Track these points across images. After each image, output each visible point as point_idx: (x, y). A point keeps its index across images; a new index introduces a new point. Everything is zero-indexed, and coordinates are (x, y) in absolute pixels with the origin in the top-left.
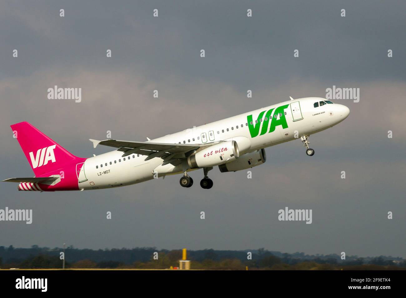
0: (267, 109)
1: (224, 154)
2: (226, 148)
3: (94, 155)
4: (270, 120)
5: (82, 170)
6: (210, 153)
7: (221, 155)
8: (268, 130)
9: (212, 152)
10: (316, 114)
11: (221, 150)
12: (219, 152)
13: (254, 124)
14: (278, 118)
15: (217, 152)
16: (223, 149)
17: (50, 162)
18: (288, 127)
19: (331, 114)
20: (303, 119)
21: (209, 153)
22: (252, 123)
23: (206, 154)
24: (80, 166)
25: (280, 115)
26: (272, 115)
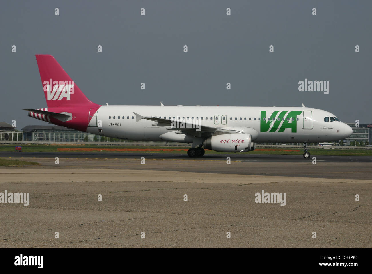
0: (281, 109)
1: (239, 145)
2: (243, 141)
3: (107, 104)
4: (282, 122)
5: (95, 117)
6: (227, 141)
7: (237, 145)
8: (278, 130)
9: (229, 140)
10: (325, 128)
11: (238, 141)
12: (236, 142)
13: (267, 120)
14: (290, 121)
15: (234, 141)
16: (240, 140)
17: (65, 98)
18: (296, 132)
19: (338, 131)
20: (312, 129)
21: (225, 140)
22: (265, 119)
23: (222, 140)
24: (94, 112)
25: (293, 119)
26: (285, 117)
